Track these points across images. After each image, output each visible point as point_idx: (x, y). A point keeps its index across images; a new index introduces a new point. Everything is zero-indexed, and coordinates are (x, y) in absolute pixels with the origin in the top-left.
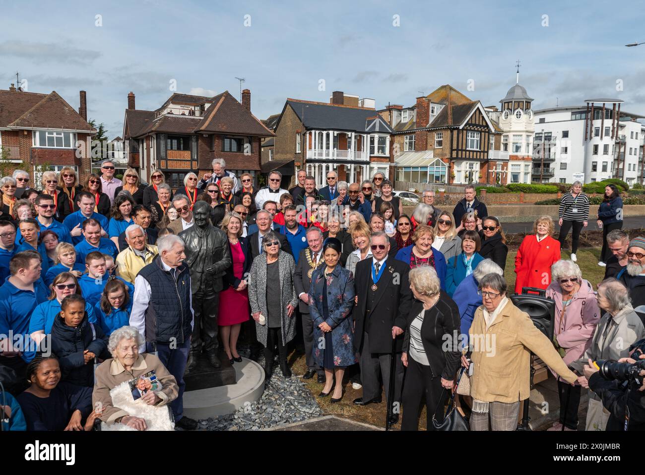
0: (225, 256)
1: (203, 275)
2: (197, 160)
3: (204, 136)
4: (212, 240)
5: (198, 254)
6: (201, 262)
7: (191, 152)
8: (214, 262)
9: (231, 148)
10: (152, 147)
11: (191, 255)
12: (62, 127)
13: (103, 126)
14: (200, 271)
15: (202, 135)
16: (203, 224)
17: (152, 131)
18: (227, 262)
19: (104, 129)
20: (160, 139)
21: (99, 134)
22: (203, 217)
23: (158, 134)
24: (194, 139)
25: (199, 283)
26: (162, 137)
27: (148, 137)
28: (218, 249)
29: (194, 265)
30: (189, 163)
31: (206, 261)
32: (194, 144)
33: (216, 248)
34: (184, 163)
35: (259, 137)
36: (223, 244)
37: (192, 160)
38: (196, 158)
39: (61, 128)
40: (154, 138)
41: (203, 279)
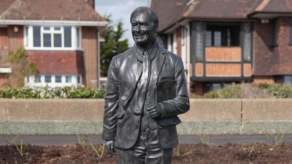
0: (180, 93)
1: (143, 118)
2: (251, 62)
3: (263, 21)
4: (158, 66)
5: (137, 86)
6: (140, 99)
7: (243, 48)
8: (160, 99)
10: (183, 45)
11: (127, 89)
14: (138, 112)
15: (259, 20)
17: (184, 19)
20: (195, 29)
23: (193, 22)
24: (247, 28)
25: (137, 132)
26: (198, 28)
27: (179, 32)
28: (166, 80)
29: (131, 103)
30: (238, 67)
31: (148, 97)
32: (246, 37)
33: (164, 78)
34: (231, 67)
36: (176, 75)
37: (244, 61)
38: (249, 58)
40: (187, 30)
41: (143, 125)
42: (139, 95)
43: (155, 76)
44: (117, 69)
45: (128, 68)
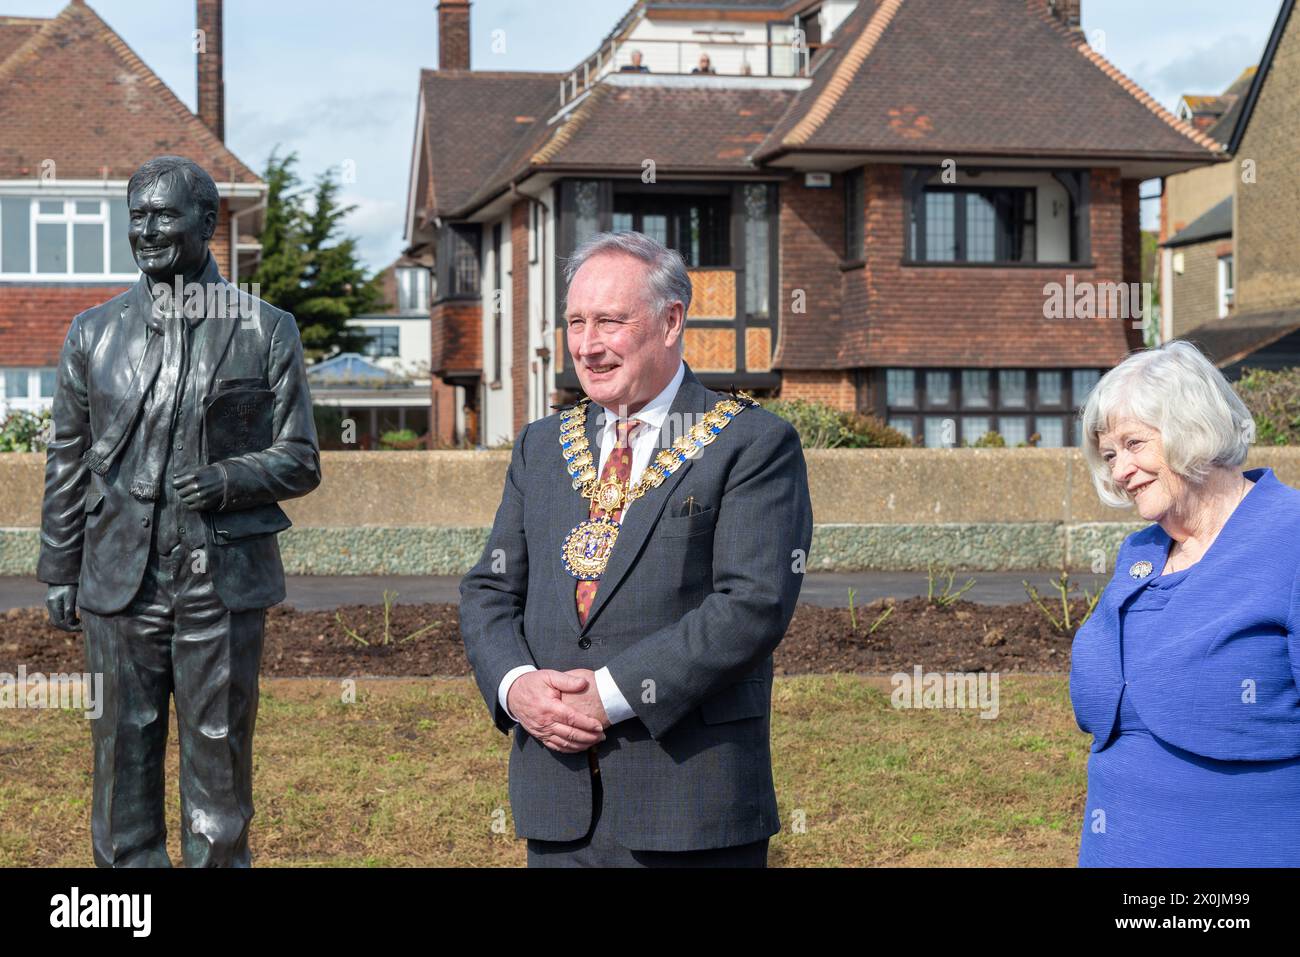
0: (286, 431)
1: (164, 513)
2: (770, 322)
3: (811, 181)
4: (212, 348)
5: (141, 411)
6: (153, 450)
7: (741, 273)
8: (219, 452)
9: (960, 247)
10: (535, 262)
11: (112, 418)
12: (105, 170)
13: (335, 180)
14: (147, 492)
15: (797, 176)
16: (164, 262)
17: (532, 172)
18: (286, 459)
19: (341, 201)
20: (574, 208)
21: (315, 225)
22: (165, 226)
23: (566, 183)
24: (753, 202)
25: (142, 556)
26: (585, 200)
27: (521, 210)
28: (238, 389)
29: (126, 464)
30: (725, 339)
31: (177, 444)
32: (753, 234)
33: (231, 384)
34: (702, 340)
35: (1128, 170)
36: (273, 373)
37: (745, 320)
38: (765, 308)
39: (96, 175)
40: (545, 210)
41: (163, 535)
42: (149, 439)
43: (200, 378)
44: (83, 355)
45: (117, 351)
